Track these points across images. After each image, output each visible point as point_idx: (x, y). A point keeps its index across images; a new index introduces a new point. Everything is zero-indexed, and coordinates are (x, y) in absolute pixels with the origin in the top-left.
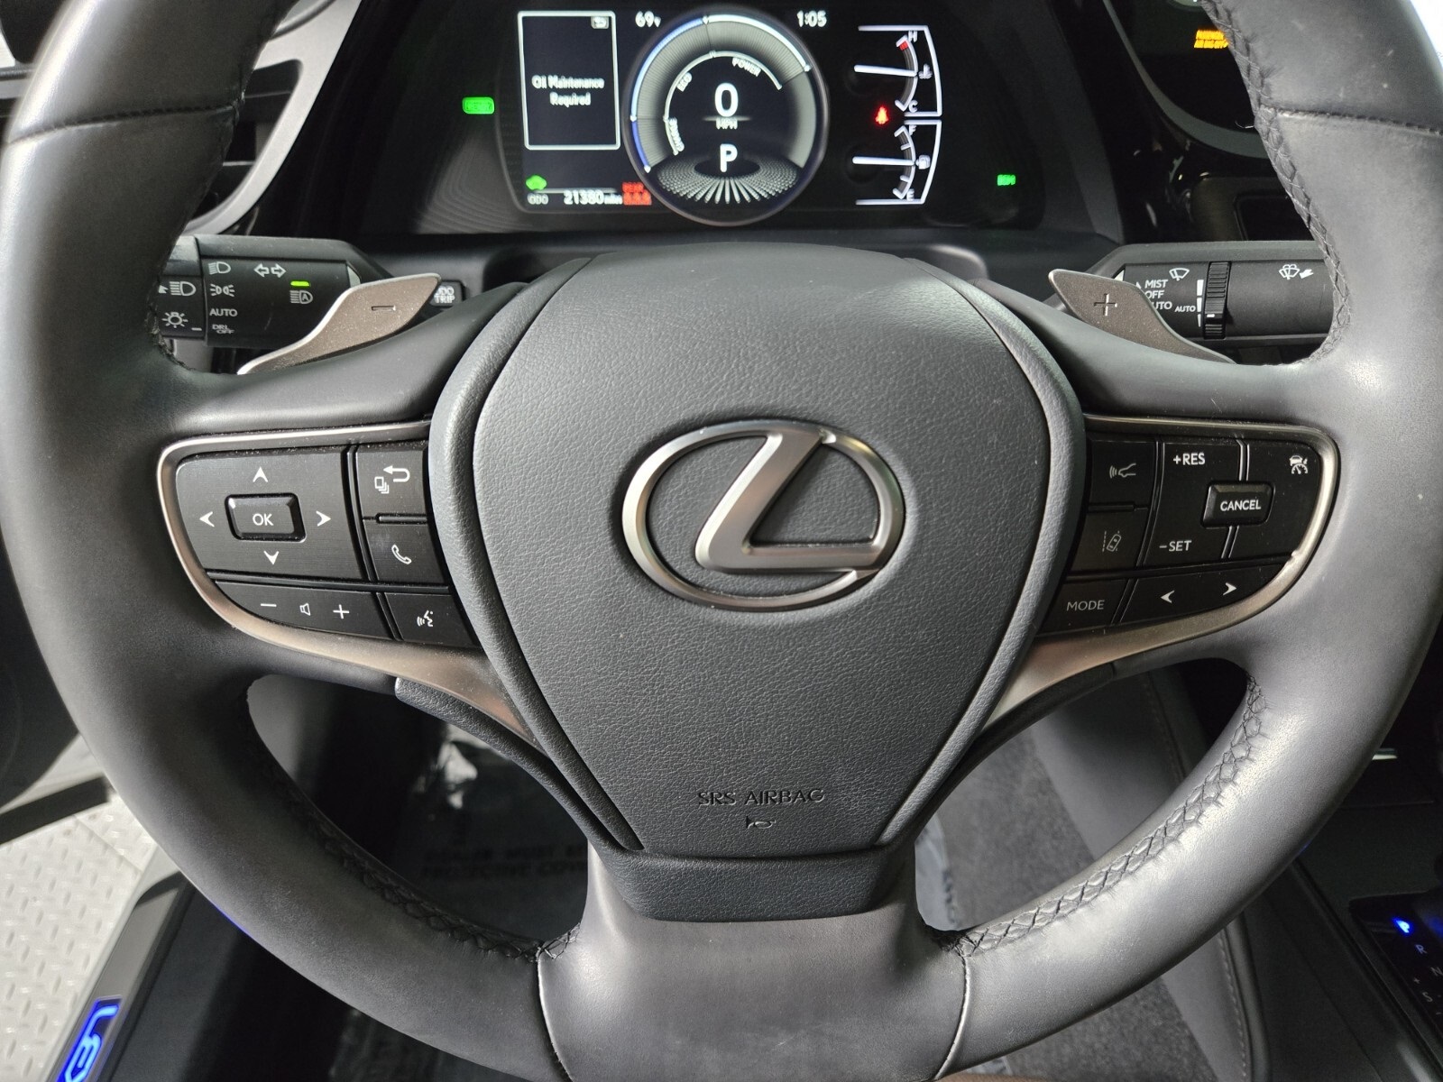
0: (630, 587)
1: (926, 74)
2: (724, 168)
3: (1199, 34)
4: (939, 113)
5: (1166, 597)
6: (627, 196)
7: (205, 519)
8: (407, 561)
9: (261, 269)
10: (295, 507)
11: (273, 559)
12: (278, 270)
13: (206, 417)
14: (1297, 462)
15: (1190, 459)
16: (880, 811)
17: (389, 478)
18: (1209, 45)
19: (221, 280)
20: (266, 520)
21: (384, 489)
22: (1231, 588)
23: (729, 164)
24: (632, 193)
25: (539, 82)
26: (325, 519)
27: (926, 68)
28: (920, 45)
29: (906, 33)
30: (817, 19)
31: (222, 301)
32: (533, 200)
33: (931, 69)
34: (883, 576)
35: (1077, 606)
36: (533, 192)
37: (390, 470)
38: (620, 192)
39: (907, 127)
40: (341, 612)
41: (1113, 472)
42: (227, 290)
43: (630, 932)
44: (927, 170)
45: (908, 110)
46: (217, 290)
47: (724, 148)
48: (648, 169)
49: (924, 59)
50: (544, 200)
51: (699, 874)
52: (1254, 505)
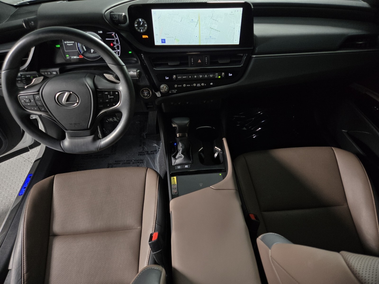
0: (58, 105)
1: (117, 39)
2: (92, 52)
3: (143, 36)
4: (119, 44)
5: (108, 105)
6: (80, 57)
7: (23, 101)
8: (40, 104)
9: (27, 76)
10: (30, 100)
11: (29, 104)
12: (29, 76)
13: (22, 92)
14: (117, 93)
15: (106, 93)
16: (87, 125)
17: (37, 97)
18: (144, 37)
19: (23, 78)
20: (28, 101)
21: (37, 98)
22: (114, 104)
23: (93, 52)
24: (80, 56)
25: (65, 42)
26: (32, 101)
27: (116, 38)
28: (115, 35)
29: (113, 33)
30: (101, 32)
31: (24, 80)
32: (67, 58)
33: (117, 38)
34: (79, 104)
35: (100, 106)
36: (67, 57)
37: (37, 96)
38: (79, 56)
39: (115, 46)
40: (36, 109)
41: (99, 94)
42: (24, 79)
43: (69, 138)
44: (119, 51)
45: (115, 44)
46: (23, 79)
47: (92, 50)
48: (82, 53)
49: (116, 37)
50: (69, 58)
51: (73, 132)
52: (113, 97)
